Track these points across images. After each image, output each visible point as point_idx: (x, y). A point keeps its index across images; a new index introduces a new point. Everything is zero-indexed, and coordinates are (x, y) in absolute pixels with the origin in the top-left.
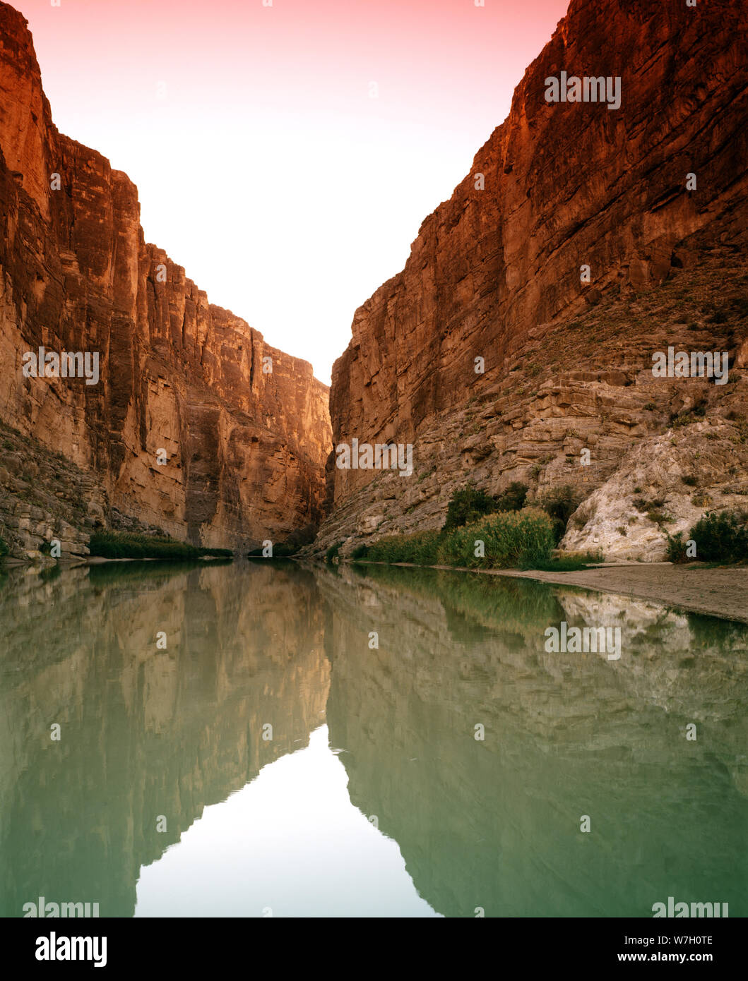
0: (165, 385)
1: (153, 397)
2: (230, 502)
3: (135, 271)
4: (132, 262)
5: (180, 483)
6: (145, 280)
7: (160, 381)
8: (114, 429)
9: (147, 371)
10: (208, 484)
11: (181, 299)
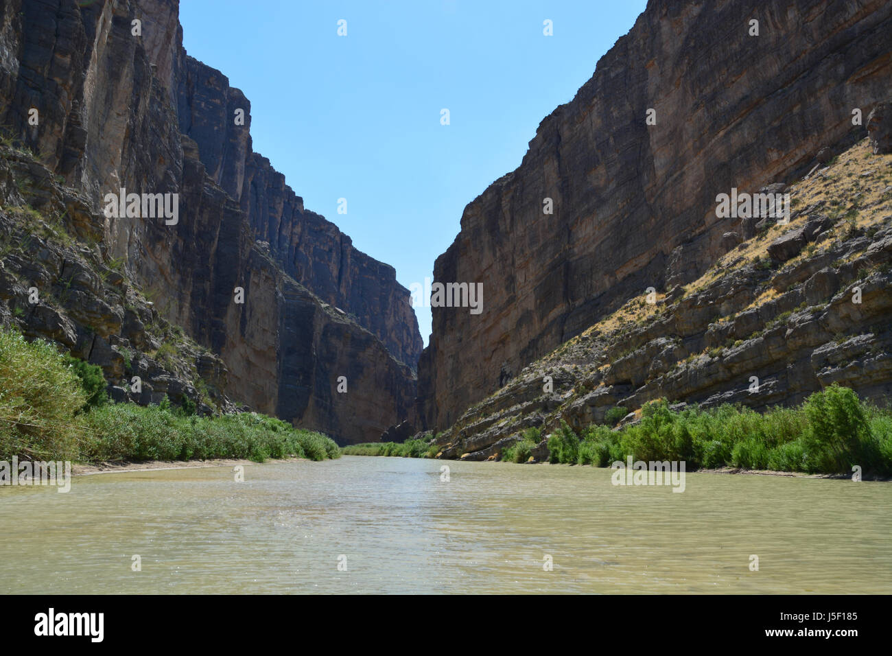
0: (266, 277)
1: (254, 288)
2: (321, 397)
3: (241, 174)
4: (240, 165)
5: (274, 377)
6: (250, 183)
7: (263, 272)
8: (217, 316)
9: (251, 261)
10: (301, 378)
11: (280, 203)
